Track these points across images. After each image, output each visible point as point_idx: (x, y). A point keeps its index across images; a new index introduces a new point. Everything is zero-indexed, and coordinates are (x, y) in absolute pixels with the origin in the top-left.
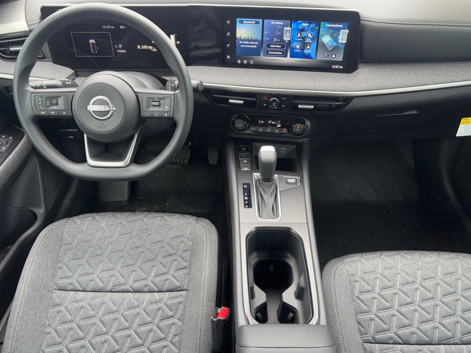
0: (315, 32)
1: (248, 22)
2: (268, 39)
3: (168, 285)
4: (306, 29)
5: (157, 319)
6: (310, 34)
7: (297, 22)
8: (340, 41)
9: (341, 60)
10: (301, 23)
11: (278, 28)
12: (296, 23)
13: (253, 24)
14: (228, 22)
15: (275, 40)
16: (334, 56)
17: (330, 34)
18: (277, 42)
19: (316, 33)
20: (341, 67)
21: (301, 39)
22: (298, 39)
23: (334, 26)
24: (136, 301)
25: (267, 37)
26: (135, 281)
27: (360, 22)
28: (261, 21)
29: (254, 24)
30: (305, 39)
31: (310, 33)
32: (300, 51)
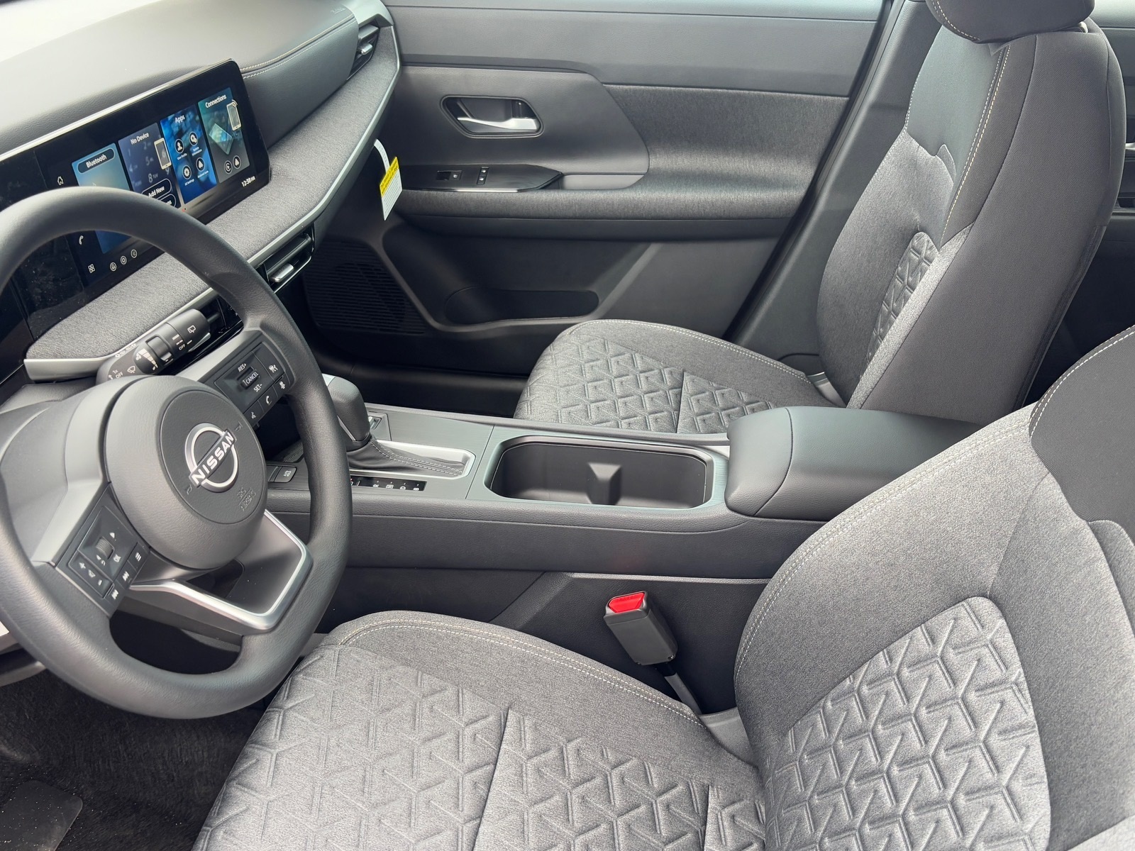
0: (198, 128)
1: (94, 162)
2: (140, 183)
3: (487, 739)
4: (184, 130)
5: (561, 782)
6: (193, 136)
7: (167, 119)
8: (234, 129)
9: (247, 164)
10: (174, 118)
11: (145, 148)
12: (167, 124)
13: (103, 161)
14: (60, 180)
15: (151, 178)
16: (237, 163)
17: (217, 120)
18: (155, 181)
19: (200, 130)
20: (253, 178)
21: (185, 154)
22: (182, 156)
23: (215, 102)
24: (506, 815)
25: (137, 181)
26: (457, 806)
27: (242, 77)
28: (112, 147)
29: (106, 160)
30: (191, 149)
31: (192, 134)
32: (193, 180)
